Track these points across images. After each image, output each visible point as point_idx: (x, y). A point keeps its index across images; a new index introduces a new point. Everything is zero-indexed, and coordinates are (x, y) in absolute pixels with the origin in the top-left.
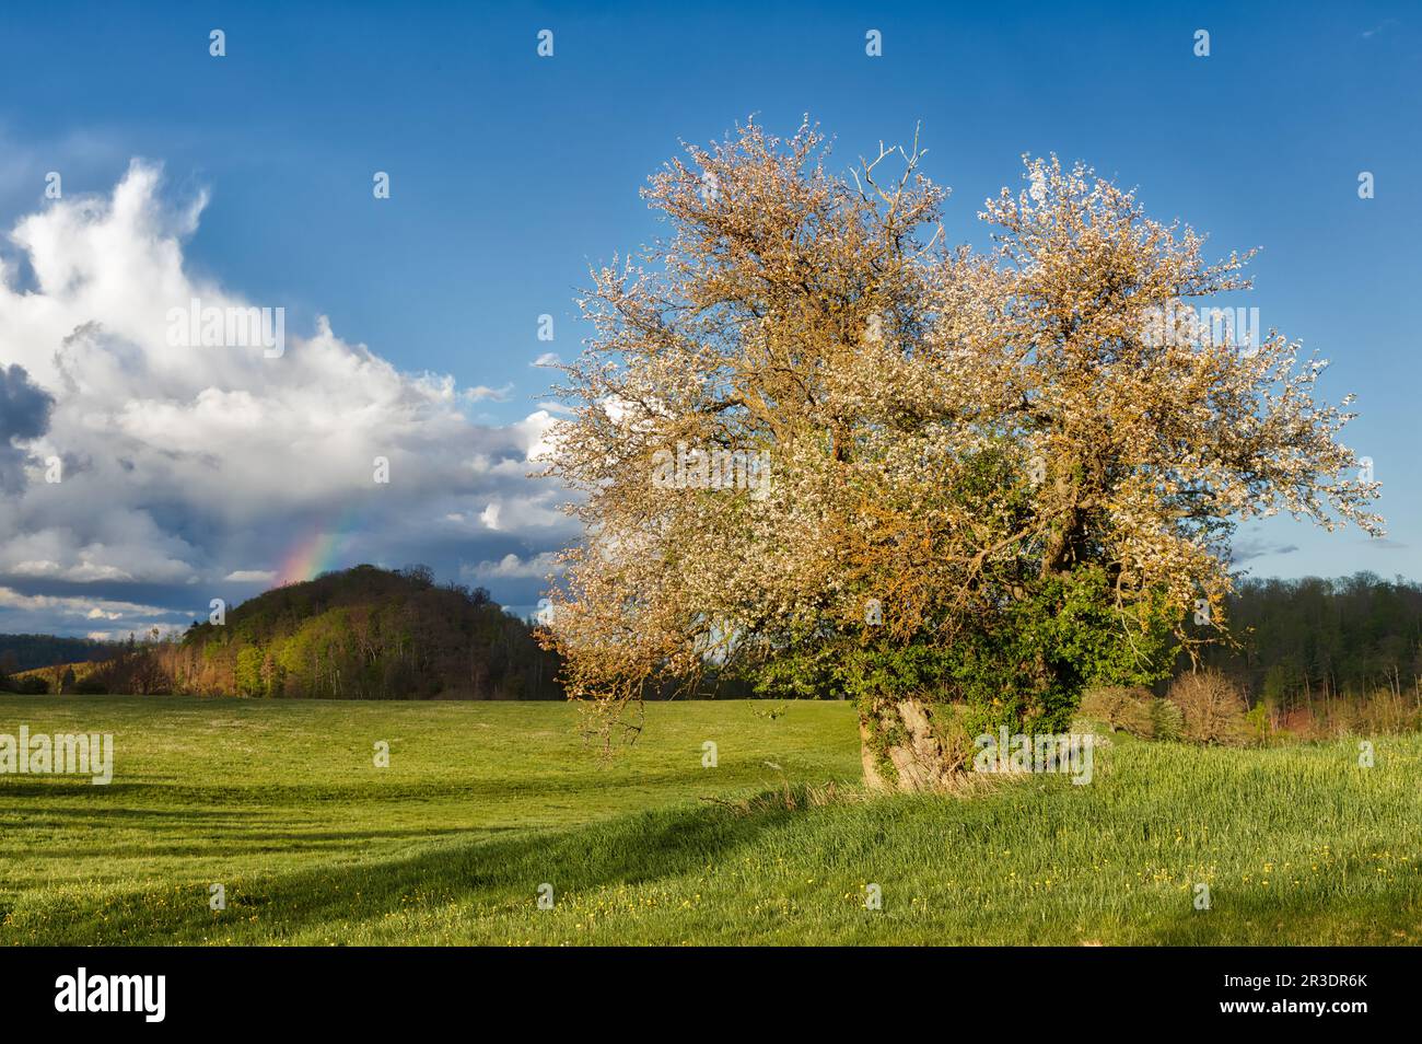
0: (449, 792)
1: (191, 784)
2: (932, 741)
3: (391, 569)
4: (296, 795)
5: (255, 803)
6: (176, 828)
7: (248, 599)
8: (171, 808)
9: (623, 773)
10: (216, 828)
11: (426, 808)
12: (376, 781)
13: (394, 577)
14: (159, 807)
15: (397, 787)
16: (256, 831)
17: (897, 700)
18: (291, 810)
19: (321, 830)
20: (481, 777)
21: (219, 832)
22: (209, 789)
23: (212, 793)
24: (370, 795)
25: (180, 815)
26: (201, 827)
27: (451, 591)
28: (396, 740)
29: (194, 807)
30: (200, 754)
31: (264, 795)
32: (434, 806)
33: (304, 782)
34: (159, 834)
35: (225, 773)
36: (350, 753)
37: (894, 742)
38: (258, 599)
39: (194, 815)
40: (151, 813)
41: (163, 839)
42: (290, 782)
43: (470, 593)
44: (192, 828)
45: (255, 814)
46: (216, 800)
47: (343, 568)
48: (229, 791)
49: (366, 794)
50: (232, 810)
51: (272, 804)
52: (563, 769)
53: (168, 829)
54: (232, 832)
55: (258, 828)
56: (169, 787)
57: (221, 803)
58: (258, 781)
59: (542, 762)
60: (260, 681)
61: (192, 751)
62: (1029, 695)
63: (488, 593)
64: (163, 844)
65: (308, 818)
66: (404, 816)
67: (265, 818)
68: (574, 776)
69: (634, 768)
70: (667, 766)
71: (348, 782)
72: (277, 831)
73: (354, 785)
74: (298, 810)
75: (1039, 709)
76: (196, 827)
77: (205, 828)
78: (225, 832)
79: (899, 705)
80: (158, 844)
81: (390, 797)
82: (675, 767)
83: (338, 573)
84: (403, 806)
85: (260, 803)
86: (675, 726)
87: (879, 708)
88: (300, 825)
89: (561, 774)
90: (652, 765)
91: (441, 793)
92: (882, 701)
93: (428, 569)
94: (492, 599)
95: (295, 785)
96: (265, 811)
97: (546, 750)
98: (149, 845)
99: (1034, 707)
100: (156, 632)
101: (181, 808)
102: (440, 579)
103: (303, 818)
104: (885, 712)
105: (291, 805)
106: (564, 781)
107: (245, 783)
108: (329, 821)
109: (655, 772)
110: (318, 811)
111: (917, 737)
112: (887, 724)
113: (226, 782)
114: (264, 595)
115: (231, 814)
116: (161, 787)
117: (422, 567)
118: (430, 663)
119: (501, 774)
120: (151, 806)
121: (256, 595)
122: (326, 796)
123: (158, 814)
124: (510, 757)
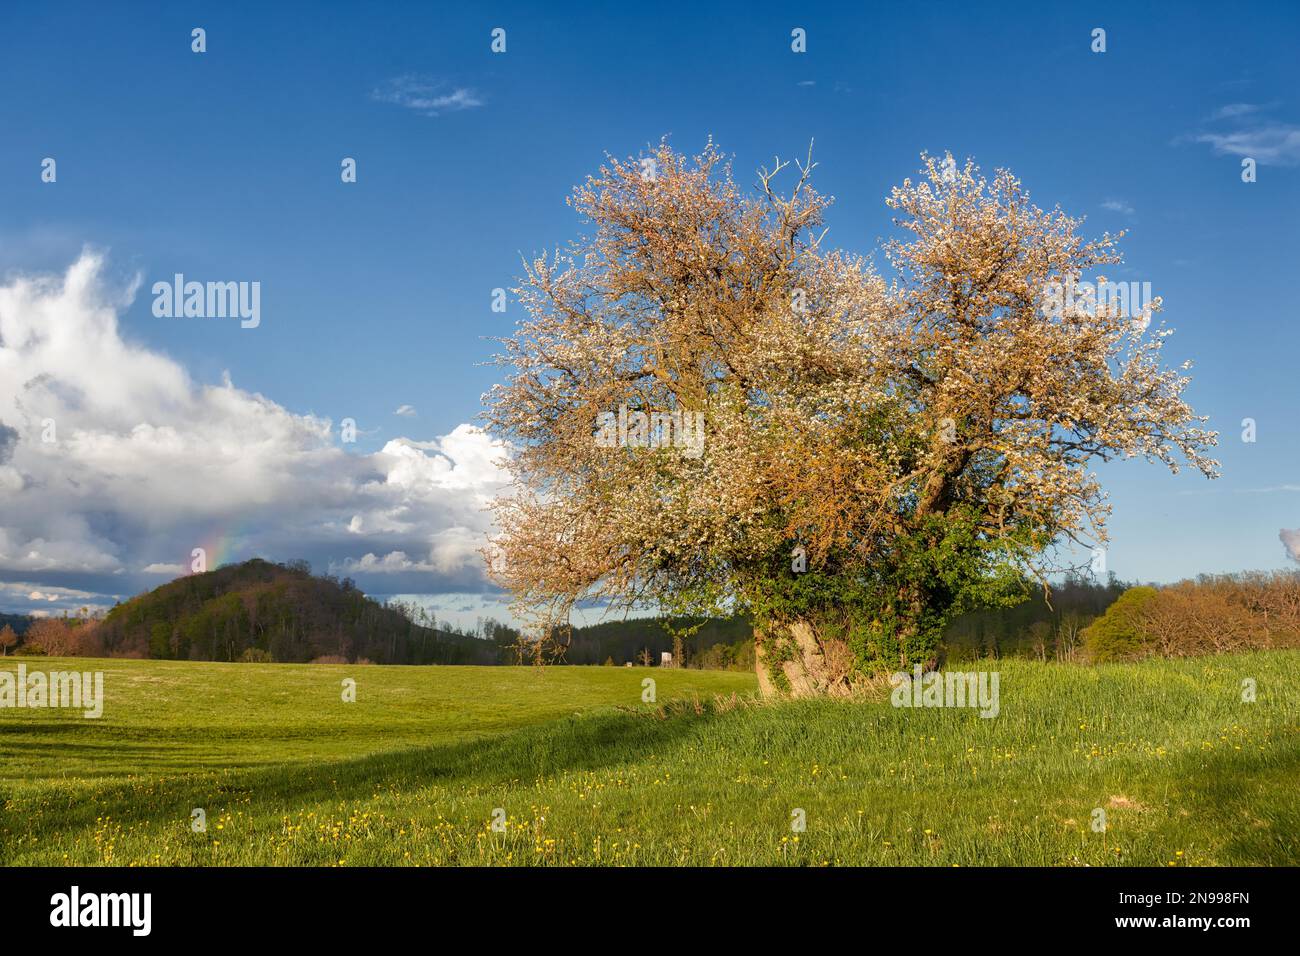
0: (329, 733)
1: (120, 724)
2: (819, 657)
3: (277, 562)
4: (206, 734)
5: (172, 741)
6: (110, 758)
7: (161, 584)
8: (104, 743)
9: (465, 720)
10: (143, 758)
11: (311, 745)
12: (270, 724)
13: (280, 568)
14: (94, 742)
15: (287, 729)
16: (176, 761)
17: (789, 622)
18: (202, 746)
19: (229, 761)
20: (354, 723)
21: (147, 762)
22: (135, 729)
23: (137, 732)
24: (265, 735)
25: (112, 749)
26: (131, 758)
27: (324, 580)
28: (284, 693)
29: (123, 742)
30: (125, 702)
31: (177, 734)
32: (317, 745)
33: (212, 724)
34: (97, 762)
35: (147, 717)
36: (246, 704)
37: (788, 657)
38: (169, 585)
39: (124, 749)
40: (87, 747)
41: (100, 766)
42: (201, 724)
43: (339, 582)
44: (123, 759)
45: (173, 749)
46: (140, 737)
47: (238, 561)
48: (151, 731)
49: (262, 734)
50: (154, 745)
51: (186, 742)
52: (418, 717)
53: (103, 758)
54: (156, 762)
55: (178, 759)
56: (102, 727)
57: (144, 741)
58: (174, 723)
59: (401, 711)
60: (169, 649)
61: (118, 699)
62: (906, 617)
63: (354, 582)
64: (101, 770)
65: (217, 752)
66: (294, 751)
67: (182, 752)
68: (427, 722)
69: (473, 717)
70: (499, 715)
71: (247, 725)
72: (193, 761)
73: (253, 727)
74: (208, 746)
75: (913, 630)
76: (126, 758)
77: (133, 758)
78: (152, 761)
79: (792, 627)
80: (97, 770)
81: (281, 737)
82: (506, 716)
83: (235, 565)
84: (292, 744)
85: (177, 741)
86: (505, 685)
87: (774, 629)
88: (211, 757)
89: (417, 721)
90: (488, 714)
91: (322, 734)
92: (776, 623)
93: (307, 562)
94: (357, 587)
95: (205, 726)
96: (181, 746)
97: (403, 702)
98: (90, 770)
99: (909, 627)
100: (86, 610)
101: (112, 743)
102: (315, 572)
103: (213, 752)
104: (780, 632)
105: (202, 742)
106: (419, 726)
107: (165, 725)
108: (235, 754)
109: (490, 720)
110: (225, 747)
111: (807, 653)
112: (780, 642)
113: (148, 724)
114: (174, 581)
115: (153, 748)
116: (95, 727)
117: (302, 561)
118: (307, 636)
119: (368, 720)
120: (87, 742)
121: (168, 581)
122: (230, 736)
123: (94, 748)
124: (375, 707)
